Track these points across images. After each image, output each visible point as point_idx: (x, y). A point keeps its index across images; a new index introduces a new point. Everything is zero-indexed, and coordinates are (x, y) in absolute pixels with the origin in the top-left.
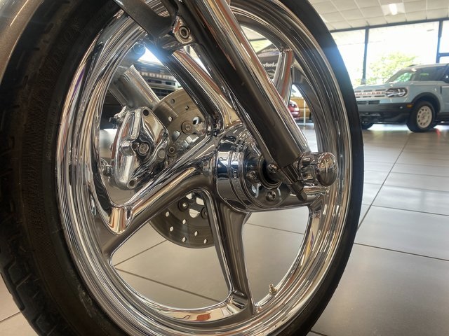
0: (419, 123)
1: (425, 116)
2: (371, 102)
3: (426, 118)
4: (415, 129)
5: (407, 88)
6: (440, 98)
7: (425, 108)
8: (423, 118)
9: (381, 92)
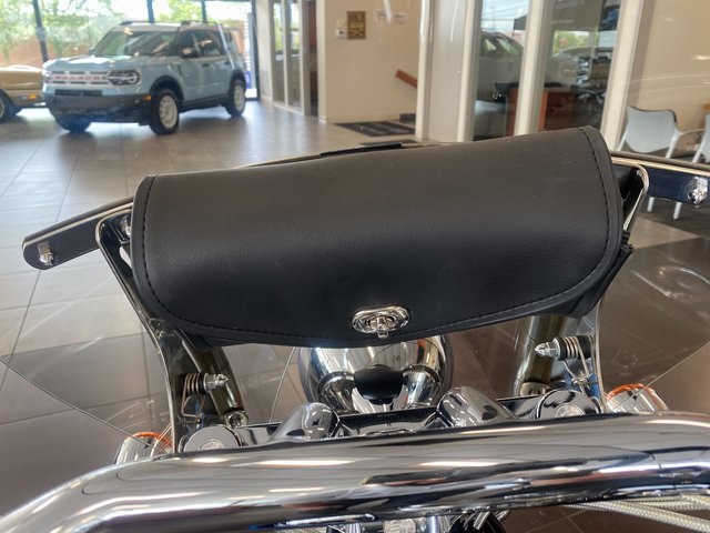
0: (164, 122)
1: (168, 111)
2: (87, 93)
3: (170, 112)
4: (160, 130)
5: (139, 71)
6: (181, 81)
7: (166, 98)
8: (167, 113)
9: (101, 76)
